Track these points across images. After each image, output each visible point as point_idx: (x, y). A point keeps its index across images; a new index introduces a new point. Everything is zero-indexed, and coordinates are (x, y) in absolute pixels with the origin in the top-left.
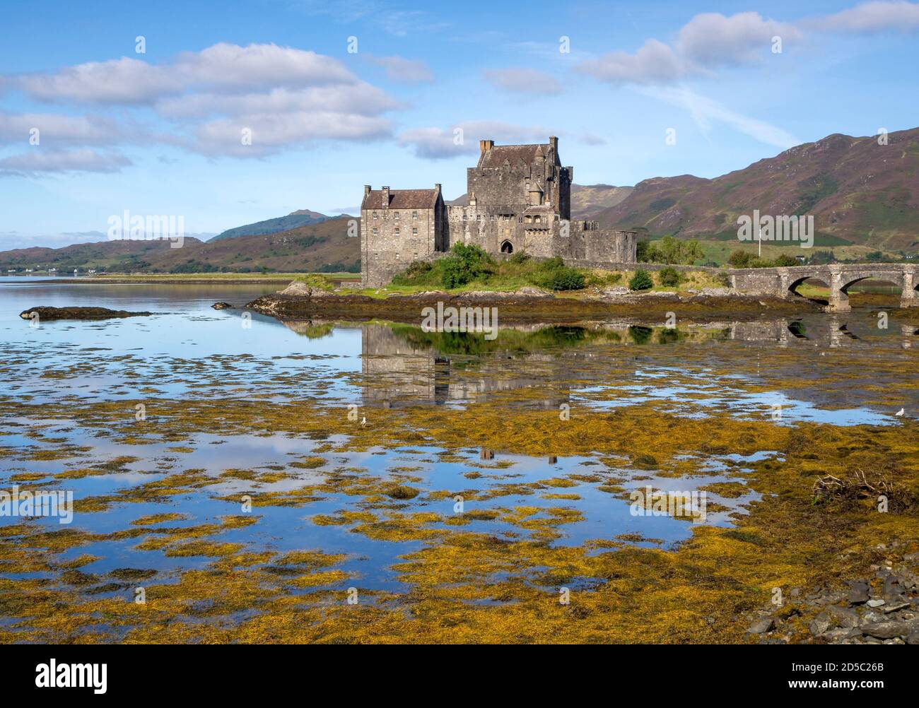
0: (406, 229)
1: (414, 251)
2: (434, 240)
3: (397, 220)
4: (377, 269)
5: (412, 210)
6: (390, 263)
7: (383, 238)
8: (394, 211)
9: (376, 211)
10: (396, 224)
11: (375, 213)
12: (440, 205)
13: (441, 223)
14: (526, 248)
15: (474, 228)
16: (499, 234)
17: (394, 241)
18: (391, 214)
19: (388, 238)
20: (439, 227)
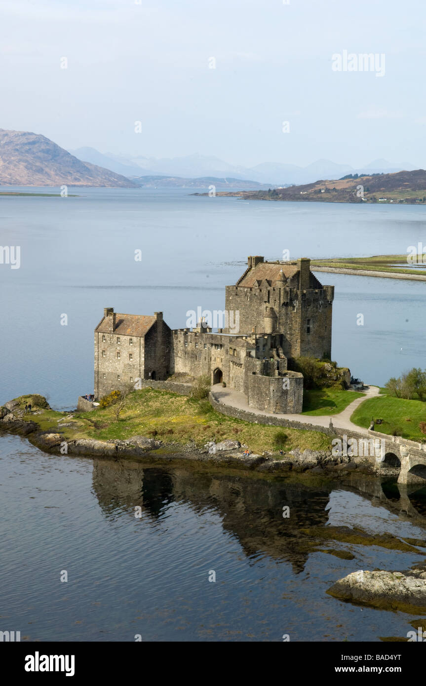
0: (125, 355)
1: (130, 375)
2: (143, 366)
3: (119, 345)
4: (104, 388)
5: (129, 337)
6: (113, 384)
7: (109, 360)
8: (117, 336)
9: (105, 334)
10: (118, 348)
11: (104, 336)
12: (160, 332)
13: (163, 348)
14: (231, 378)
15: (192, 354)
16: (212, 362)
17: (116, 364)
18: (115, 339)
19: (113, 361)
20: (155, 353)
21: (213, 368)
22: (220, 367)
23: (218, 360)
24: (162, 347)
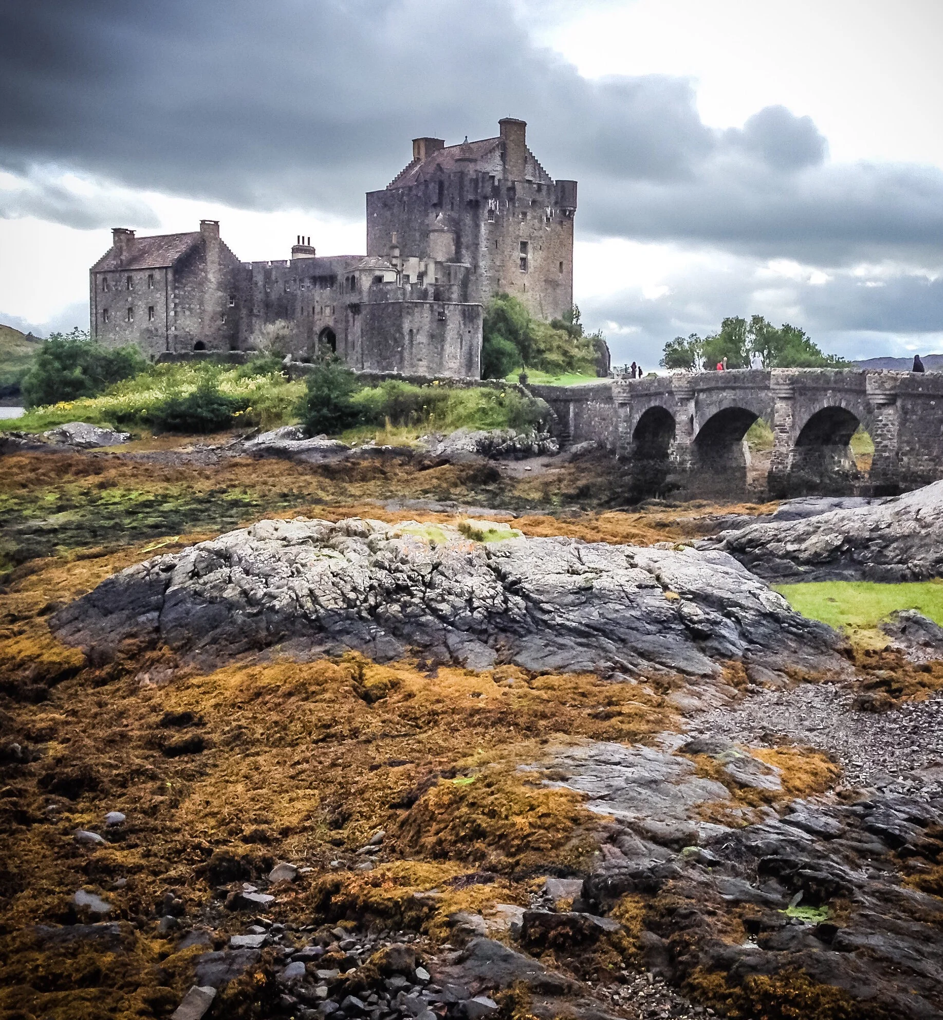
3: (131, 292)
5: (147, 273)
8: (127, 274)
9: (106, 275)
10: (130, 299)
11: (105, 280)
12: (213, 262)
13: (220, 297)
14: (350, 345)
15: (280, 306)
16: (316, 317)
17: (127, 332)
18: (124, 280)
19: (121, 327)
20: (201, 303)
21: (317, 329)
22: (331, 324)
23: (328, 311)
24: (220, 294)
